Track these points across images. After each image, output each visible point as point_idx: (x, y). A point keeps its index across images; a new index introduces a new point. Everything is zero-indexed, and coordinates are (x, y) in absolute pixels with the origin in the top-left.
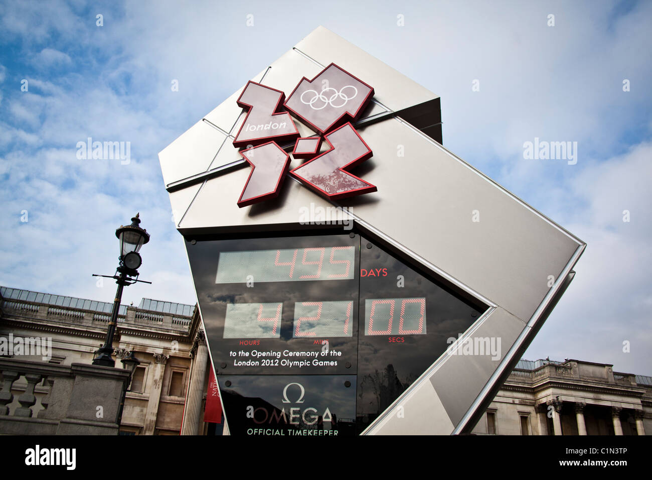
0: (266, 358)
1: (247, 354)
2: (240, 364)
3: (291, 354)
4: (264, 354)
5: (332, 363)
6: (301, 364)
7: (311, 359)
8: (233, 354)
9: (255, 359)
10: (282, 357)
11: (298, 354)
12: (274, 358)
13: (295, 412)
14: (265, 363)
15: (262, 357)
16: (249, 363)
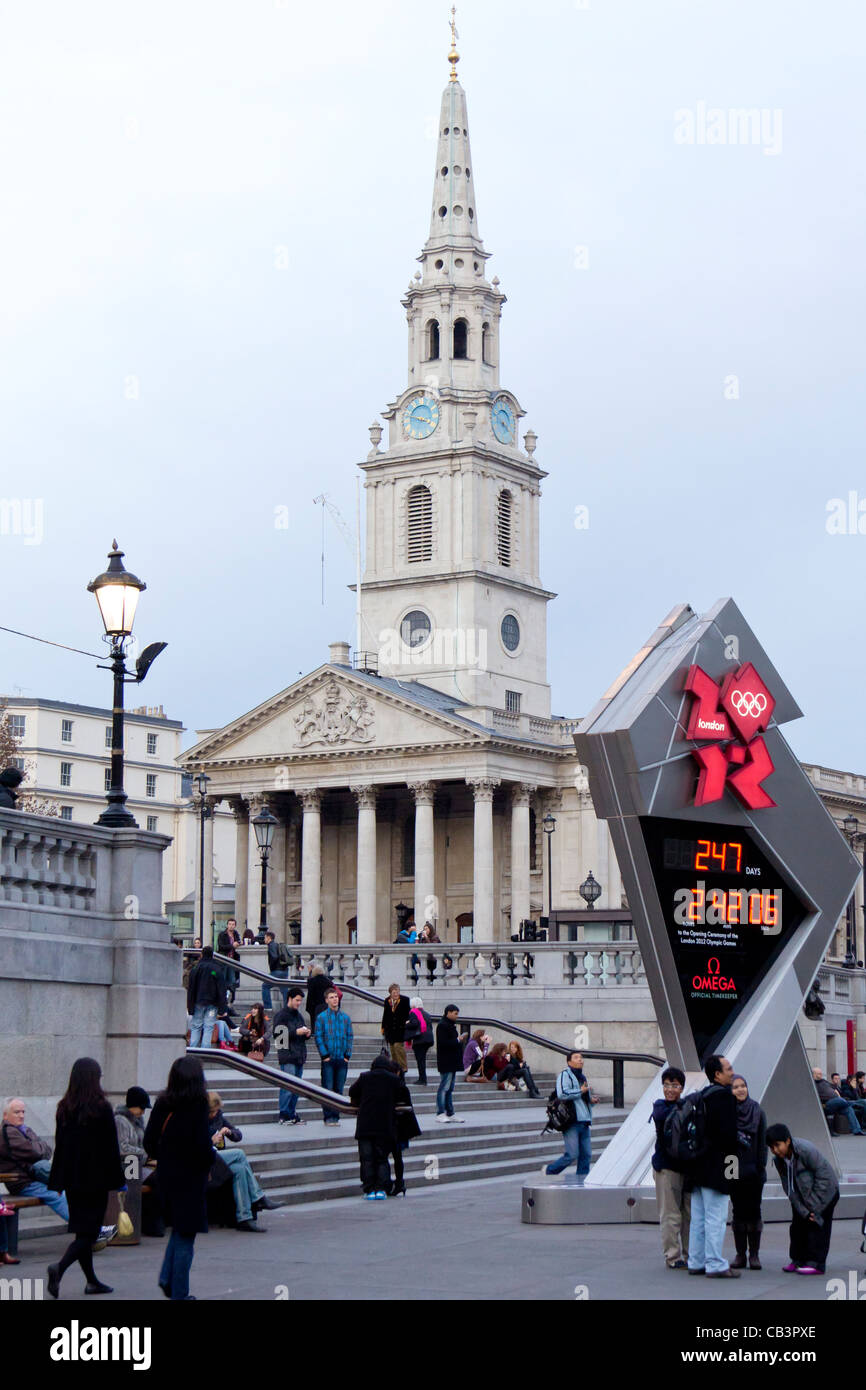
0: (699, 937)
1: (688, 933)
2: (685, 941)
3: (712, 935)
4: (697, 934)
5: (734, 944)
6: (718, 943)
7: (722, 939)
8: (680, 933)
9: (692, 938)
10: (708, 938)
11: (716, 935)
12: (702, 937)
13: (716, 981)
14: (699, 941)
15: (696, 937)
16: (690, 941)
